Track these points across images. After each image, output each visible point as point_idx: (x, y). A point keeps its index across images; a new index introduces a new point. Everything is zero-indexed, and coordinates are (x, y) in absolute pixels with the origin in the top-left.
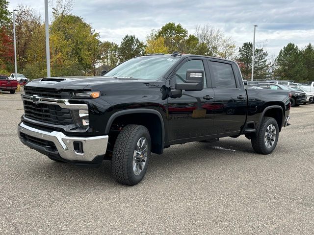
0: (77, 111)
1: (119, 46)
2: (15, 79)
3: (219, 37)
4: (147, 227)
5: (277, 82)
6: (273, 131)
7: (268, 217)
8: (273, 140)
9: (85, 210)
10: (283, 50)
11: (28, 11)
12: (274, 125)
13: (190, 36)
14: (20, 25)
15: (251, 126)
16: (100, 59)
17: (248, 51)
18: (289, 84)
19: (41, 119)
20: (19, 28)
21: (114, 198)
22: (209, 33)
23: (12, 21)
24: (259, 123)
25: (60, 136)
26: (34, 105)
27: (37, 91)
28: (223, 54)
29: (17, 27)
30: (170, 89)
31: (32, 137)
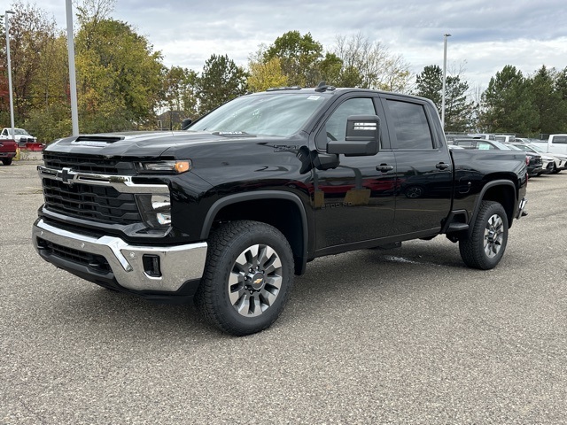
0: (148, 197)
1: (199, 76)
2: (10, 137)
3: (379, 57)
4: (293, 415)
5: (487, 136)
6: (498, 227)
7: (514, 390)
8: (497, 243)
9: (170, 384)
10: (495, 78)
11: (31, 14)
12: (499, 215)
13: (328, 55)
14: (18, 40)
15: (461, 218)
16: (164, 99)
17: (433, 81)
18: (507, 140)
19: (76, 213)
20: (16, 44)
21: (221, 360)
22: (361, 50)
23: (4, 32)
24: (472, 213)
25: (115, 245)
26: (65, 187)
27: (69, 160)
28: (387, 87)
29: (12, 42)
30: (315, 152)
31: (61, 247)
